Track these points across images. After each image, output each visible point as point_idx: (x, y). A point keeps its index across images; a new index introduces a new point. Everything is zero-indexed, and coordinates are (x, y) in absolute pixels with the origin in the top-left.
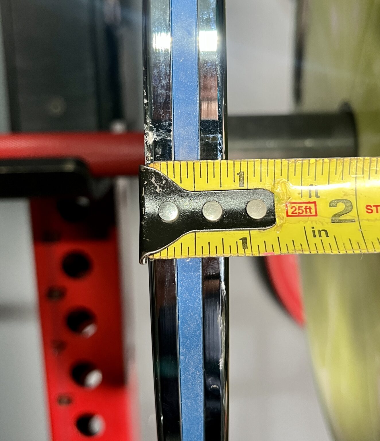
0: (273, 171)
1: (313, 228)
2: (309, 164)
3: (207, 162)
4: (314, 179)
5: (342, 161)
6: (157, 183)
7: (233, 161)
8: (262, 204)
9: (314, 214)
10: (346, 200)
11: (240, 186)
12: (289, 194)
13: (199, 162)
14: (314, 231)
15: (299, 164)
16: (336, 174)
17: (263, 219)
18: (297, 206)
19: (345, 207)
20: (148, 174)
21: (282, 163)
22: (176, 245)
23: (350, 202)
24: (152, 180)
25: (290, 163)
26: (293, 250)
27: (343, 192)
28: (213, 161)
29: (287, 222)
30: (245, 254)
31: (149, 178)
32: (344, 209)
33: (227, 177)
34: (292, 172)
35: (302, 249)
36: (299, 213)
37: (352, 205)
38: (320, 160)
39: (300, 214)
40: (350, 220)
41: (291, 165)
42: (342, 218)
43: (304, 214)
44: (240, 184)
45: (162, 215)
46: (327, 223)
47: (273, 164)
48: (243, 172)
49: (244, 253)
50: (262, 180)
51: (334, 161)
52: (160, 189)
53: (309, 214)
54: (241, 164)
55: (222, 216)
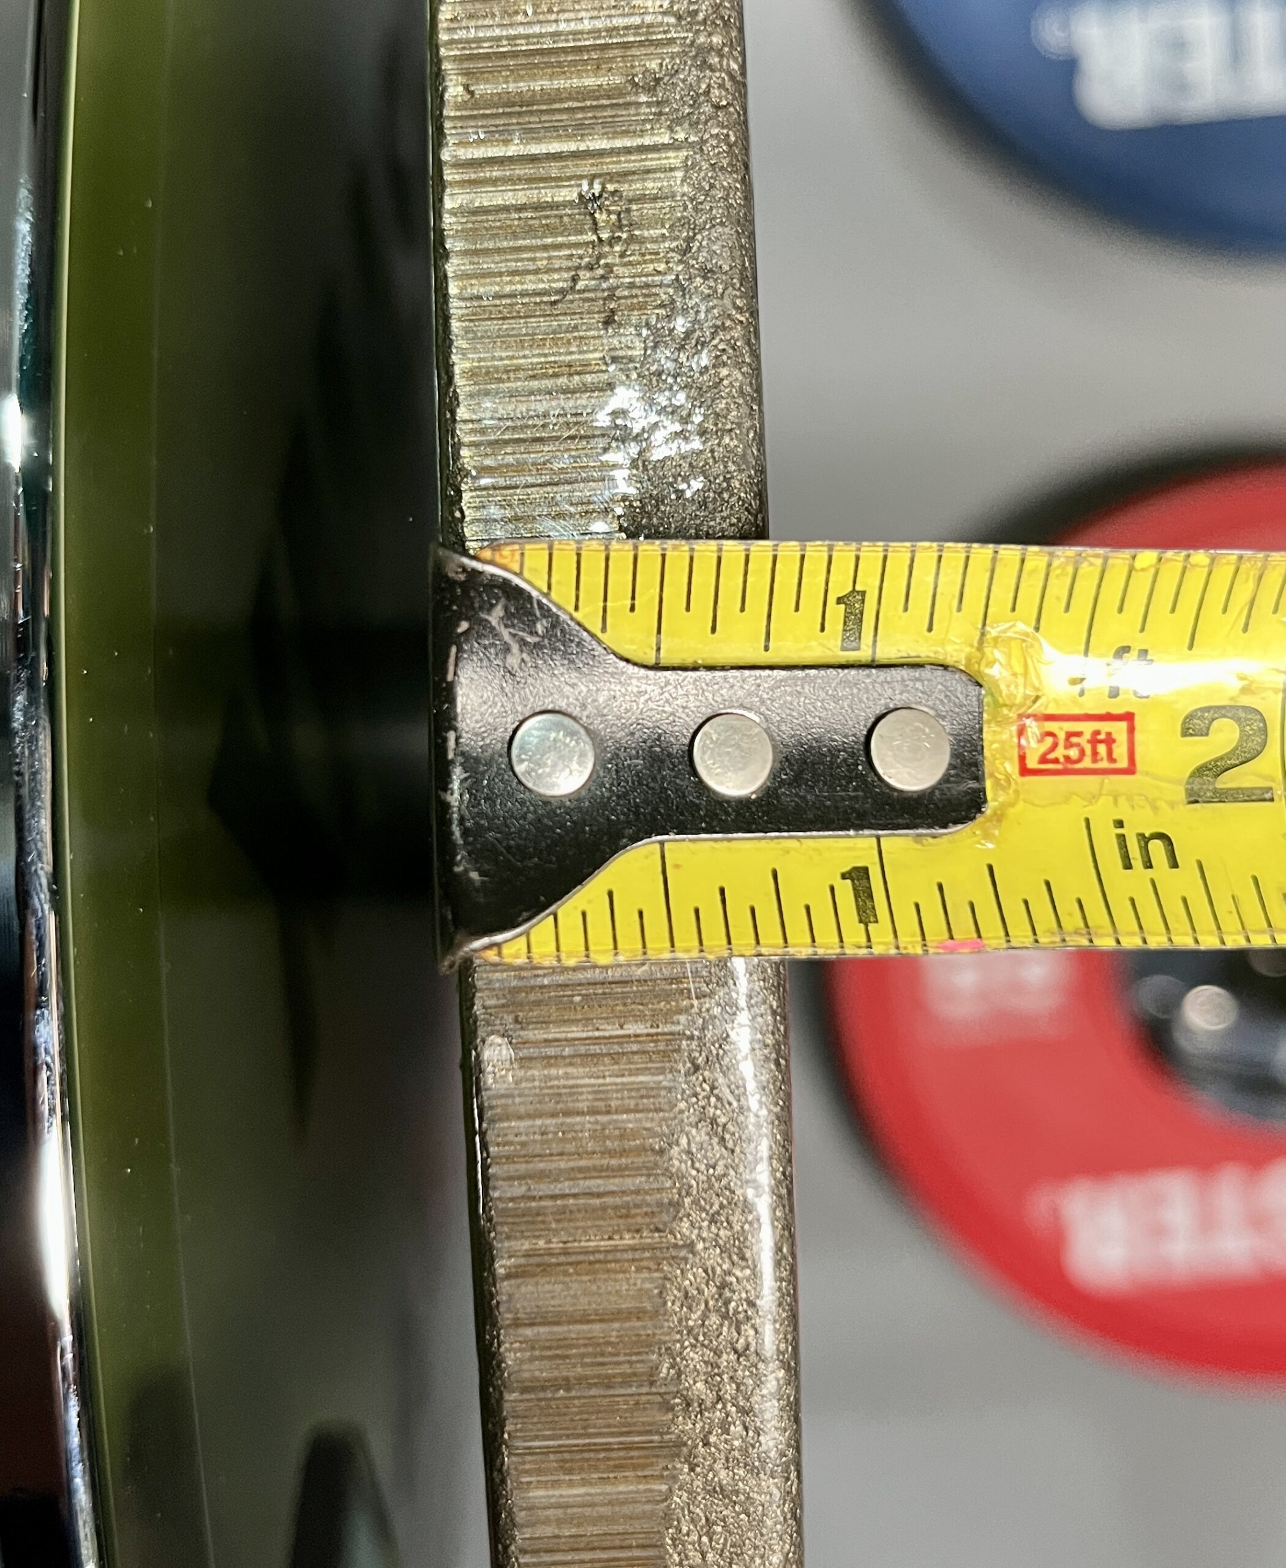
0: (984, 594)
1: (1120, 824)
2: (1131, 569)
3: (720, 550)
4: (1139, 627)
5: (1259, 564)
6: (512, 630)
7: (826, 549)
8: (932, 728)
9: (1123, 763)
10: (1246, 709)
11: (843, 649)
12: (1037, 684)
13: (686, 548)
14: (1122, 839)
15: (1091, 568)
16: (1225, 610)
17: (937, 793)
18: (1060, 729)
19: (1241, 737)
20: (476, 590)
21: (1023, 561)
22: (590, 902)
23: (1258, 717)
24: (490, 619)
25: (1056, 563)
26: (1053, 933)
27: (1242, 679)
28: (744, 547)
29: (1022, 797)
30: (870, 947)
31: (481, 608)
32: (1234, 744)
33: (797, 609)
34: (1058, 598)
35: (1087, 926)
36: (1068, 759)
37: (1264, 731)
38: (1175, 557)
39: (1070, 766)
40: (1257, 792)
41: (1058, 571)
42: (1227, 781)
43: (1087, 763)
44: (843, 640)
45: (528, 772)
46: (1172, 805)
47: (989, 565)
48: (863, 593)
49: (863, 940)
50: (935, 627)
51: (1228, 563)
52: (525, 656)
53: (1104, 764)
54: (858, 558)
55: (774, 775)
